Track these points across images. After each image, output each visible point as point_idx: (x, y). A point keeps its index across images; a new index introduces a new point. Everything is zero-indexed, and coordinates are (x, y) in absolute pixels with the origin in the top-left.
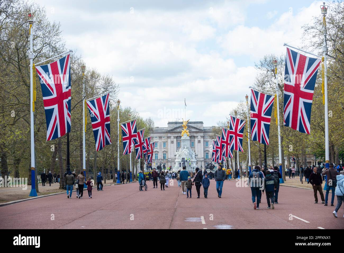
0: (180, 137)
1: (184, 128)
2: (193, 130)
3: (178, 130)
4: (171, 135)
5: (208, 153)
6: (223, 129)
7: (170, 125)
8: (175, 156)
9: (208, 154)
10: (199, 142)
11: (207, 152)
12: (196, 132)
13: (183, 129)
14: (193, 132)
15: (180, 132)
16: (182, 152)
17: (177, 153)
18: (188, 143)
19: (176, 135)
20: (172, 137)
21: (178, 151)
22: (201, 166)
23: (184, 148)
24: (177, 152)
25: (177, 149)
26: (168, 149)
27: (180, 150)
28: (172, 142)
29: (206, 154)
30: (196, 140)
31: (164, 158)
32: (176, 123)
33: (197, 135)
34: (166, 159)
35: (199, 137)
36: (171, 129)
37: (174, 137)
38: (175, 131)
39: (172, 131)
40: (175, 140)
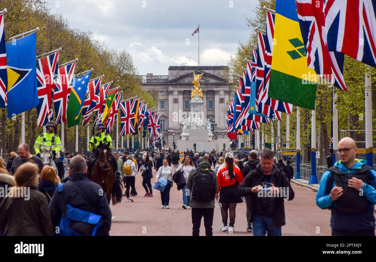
1: (195, 87)
2: (212, 81)
3: (186, 81)
7: (175, 72)
8: (181, 125)
10: (222, 101)
12: (217, 85)
14: (212, 84)
15: (190, 85)
16: (192, 122)
19: (183, 89)
20: (176, 93)
26: (168, 112)
28: (176, 101)
30: (217, 98)
31: (161, 128)
32: (183, 68)
33: (218, 89)
34: (165, 129)
35: (222, 93)
36: (174, 78)
37: (180, 92)
38: (182, 81)
39: (176, 82)
40: (181, 97)
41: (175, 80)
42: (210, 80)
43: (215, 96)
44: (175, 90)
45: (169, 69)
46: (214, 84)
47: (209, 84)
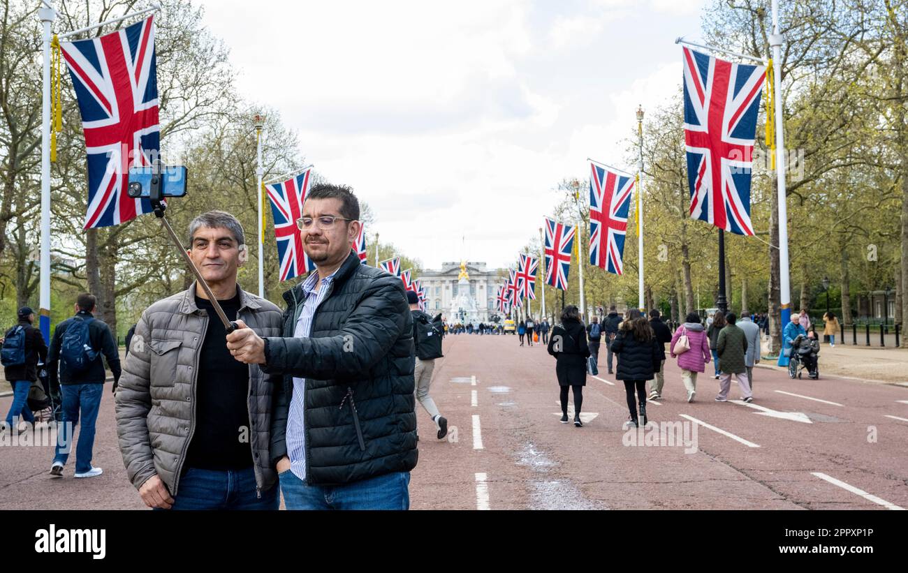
0: (457, 281)
1: (462, 270)
2: (474, 273)
3: (455, 273)
4: (446, 279)
7: (446, 267)
8: (451, 305)
9: (492, 302)
10: (481, 287)
11: (491, 300)
12: (478, 275)
13: (461, 272)
14: (474, 275)
15: (457, 275)
16: (460, 301)
17: (452, 302)
18: (467, 289)
19: (452, 279)
20: (447, 282)
21: (454, 299)
23: (462, 295)
25: (453, 297)
26: (442, 296)
27: (457, 297)
28: (447, 288)
29: (490, 302)
30: (478, 285)
31: (437, 308)
32: (453, 264)
33: (478, 279)
34: (439, 308)
35: (481, 282)
36: (446, 271)
37: (450, 281)
38: (452, 273)
39: (447, 274)
40: (451, 285)
41: (447, 273)
44: (448, 279)
45: (443, 265)
47: (472, 275)
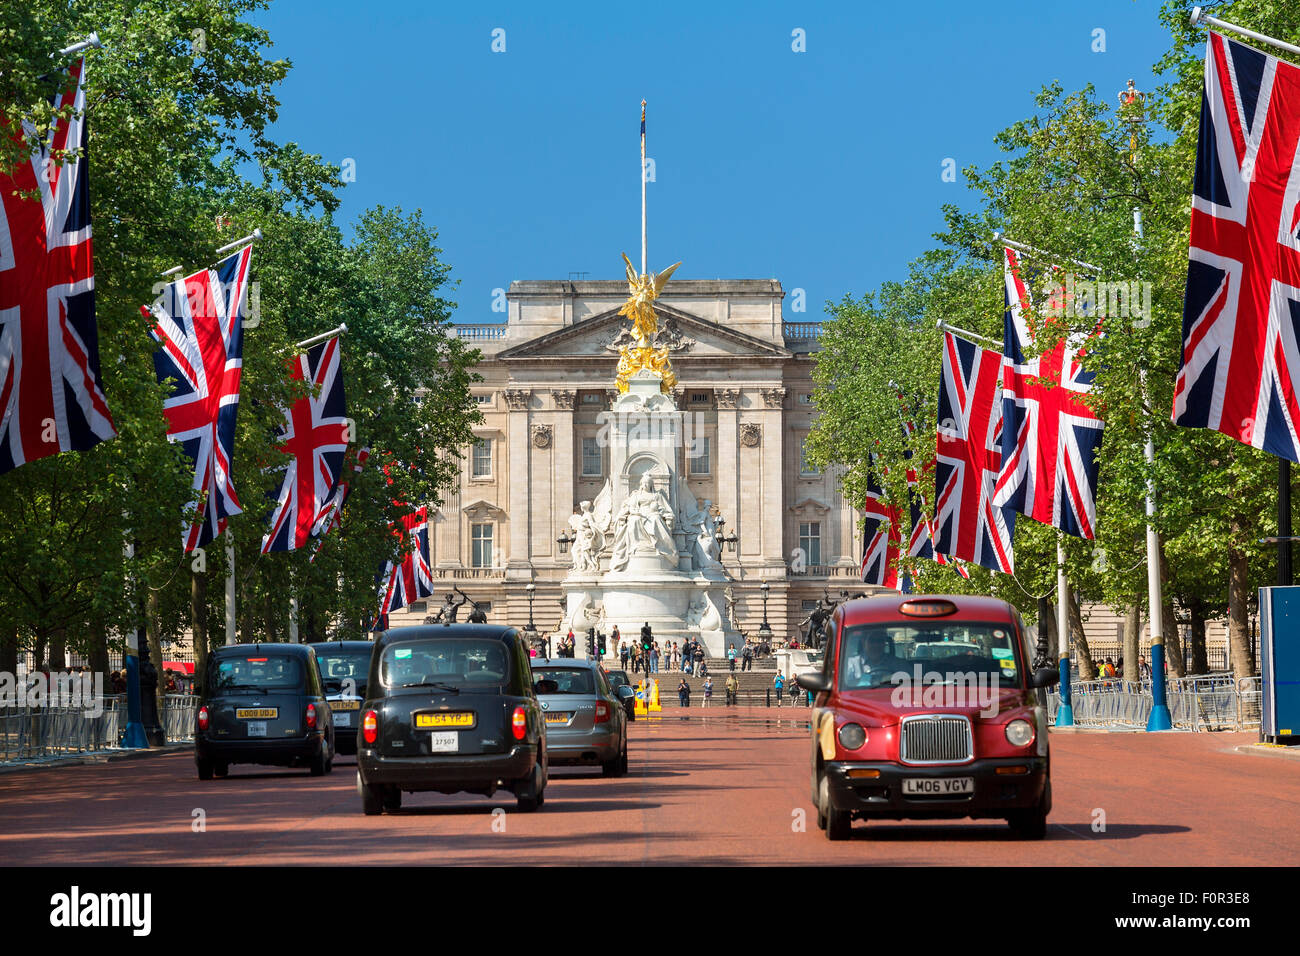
0: (606, 398)
1: (635, 332)
4: (536, 385)
5: (816, 526)
6: (948, 336)
8: (565, 541)
9: (816, 531)
10: (752, 436)
11: (810, 516)
13: (628, 338)
14: (707, 362)
16: (621, 514)
17: (576, 521)
19: (572, 387)
20: (542, 402)
21: (584, 504)
22: (766, 626)
23: (633, 483)
24: (577, 509)
25: (575, 494)
26: (508, 488)
27: (605, 499)
28: (542, 439)
29: (804, 530)
31: (476, 562)
32: (573, 289)
33: (734, 386)
34: (494, 566)
36: (534, 334)
37: (559, 399)
41: (540, 345)
42: (699, 344)
43: (721, 414)
44: (541, 387)
46: (713, 361)
47: (696, 362)
